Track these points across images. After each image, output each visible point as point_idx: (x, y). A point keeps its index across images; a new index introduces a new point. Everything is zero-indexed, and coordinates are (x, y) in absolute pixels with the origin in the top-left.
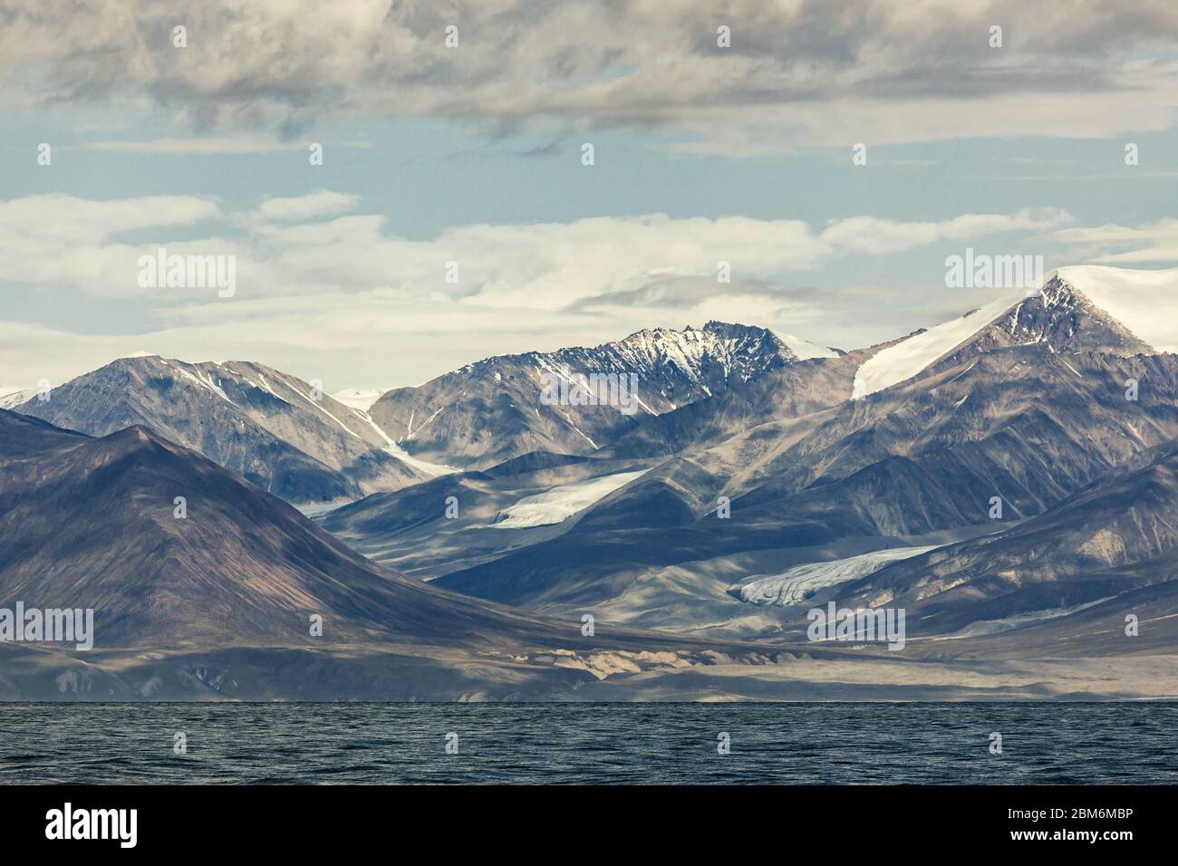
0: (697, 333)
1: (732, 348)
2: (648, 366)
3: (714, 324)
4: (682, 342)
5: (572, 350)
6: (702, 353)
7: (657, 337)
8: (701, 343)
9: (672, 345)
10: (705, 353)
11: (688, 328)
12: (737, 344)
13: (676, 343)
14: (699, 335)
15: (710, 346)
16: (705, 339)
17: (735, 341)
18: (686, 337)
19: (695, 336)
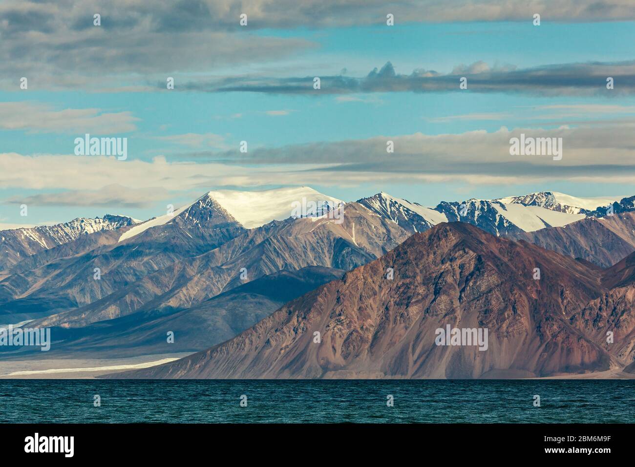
0: (101, 220)
1: (115, 226)
2: (76, 234)
3: (108, 216)
4: (93, 224)
5: (41, 227)
6: (101, 228)
7: (82, 221)
8: (102, 224)
9: (88, 225)
10: (103, 228)
11: (97, 218)
12: (117, 225)
13: (90, 224)
14: (101, 221)
15: (105, 225)
16: (104, 222)
17: (116, 223)
18: (95, 222)
19: (99, 221)
